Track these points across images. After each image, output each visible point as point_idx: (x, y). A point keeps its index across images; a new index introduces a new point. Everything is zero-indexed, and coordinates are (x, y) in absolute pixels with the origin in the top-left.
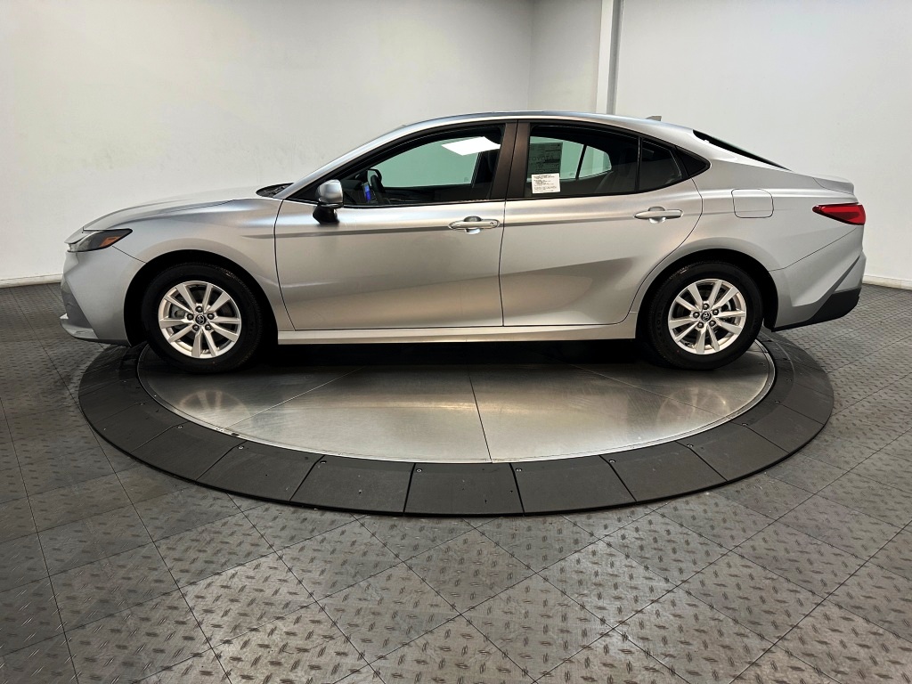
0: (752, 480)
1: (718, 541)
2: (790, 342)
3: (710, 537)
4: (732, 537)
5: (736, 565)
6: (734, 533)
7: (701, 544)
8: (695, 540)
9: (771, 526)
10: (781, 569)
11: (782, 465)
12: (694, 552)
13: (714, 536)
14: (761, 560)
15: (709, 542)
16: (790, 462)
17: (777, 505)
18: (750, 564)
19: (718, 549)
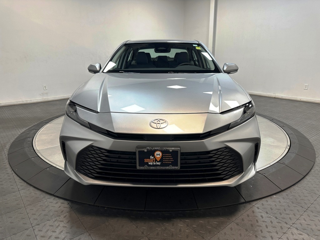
0: (292, 189)
1: (285, 220)
2: (291, 126)
3: (281, 219)
4: (290, 219)
5: (295, 234)
6: (291, 216)
7: (277, 222)
8: (275, 221)
9: (305, 212)
10: (316, 235)
11: (302, 181)
12: (275, 227)
13: (282, 218)
14: (306, 231)
15: (281, 221)
16: (305, 180)
17: (305, 201)
18: (301, 233)
19: (285, 225)
